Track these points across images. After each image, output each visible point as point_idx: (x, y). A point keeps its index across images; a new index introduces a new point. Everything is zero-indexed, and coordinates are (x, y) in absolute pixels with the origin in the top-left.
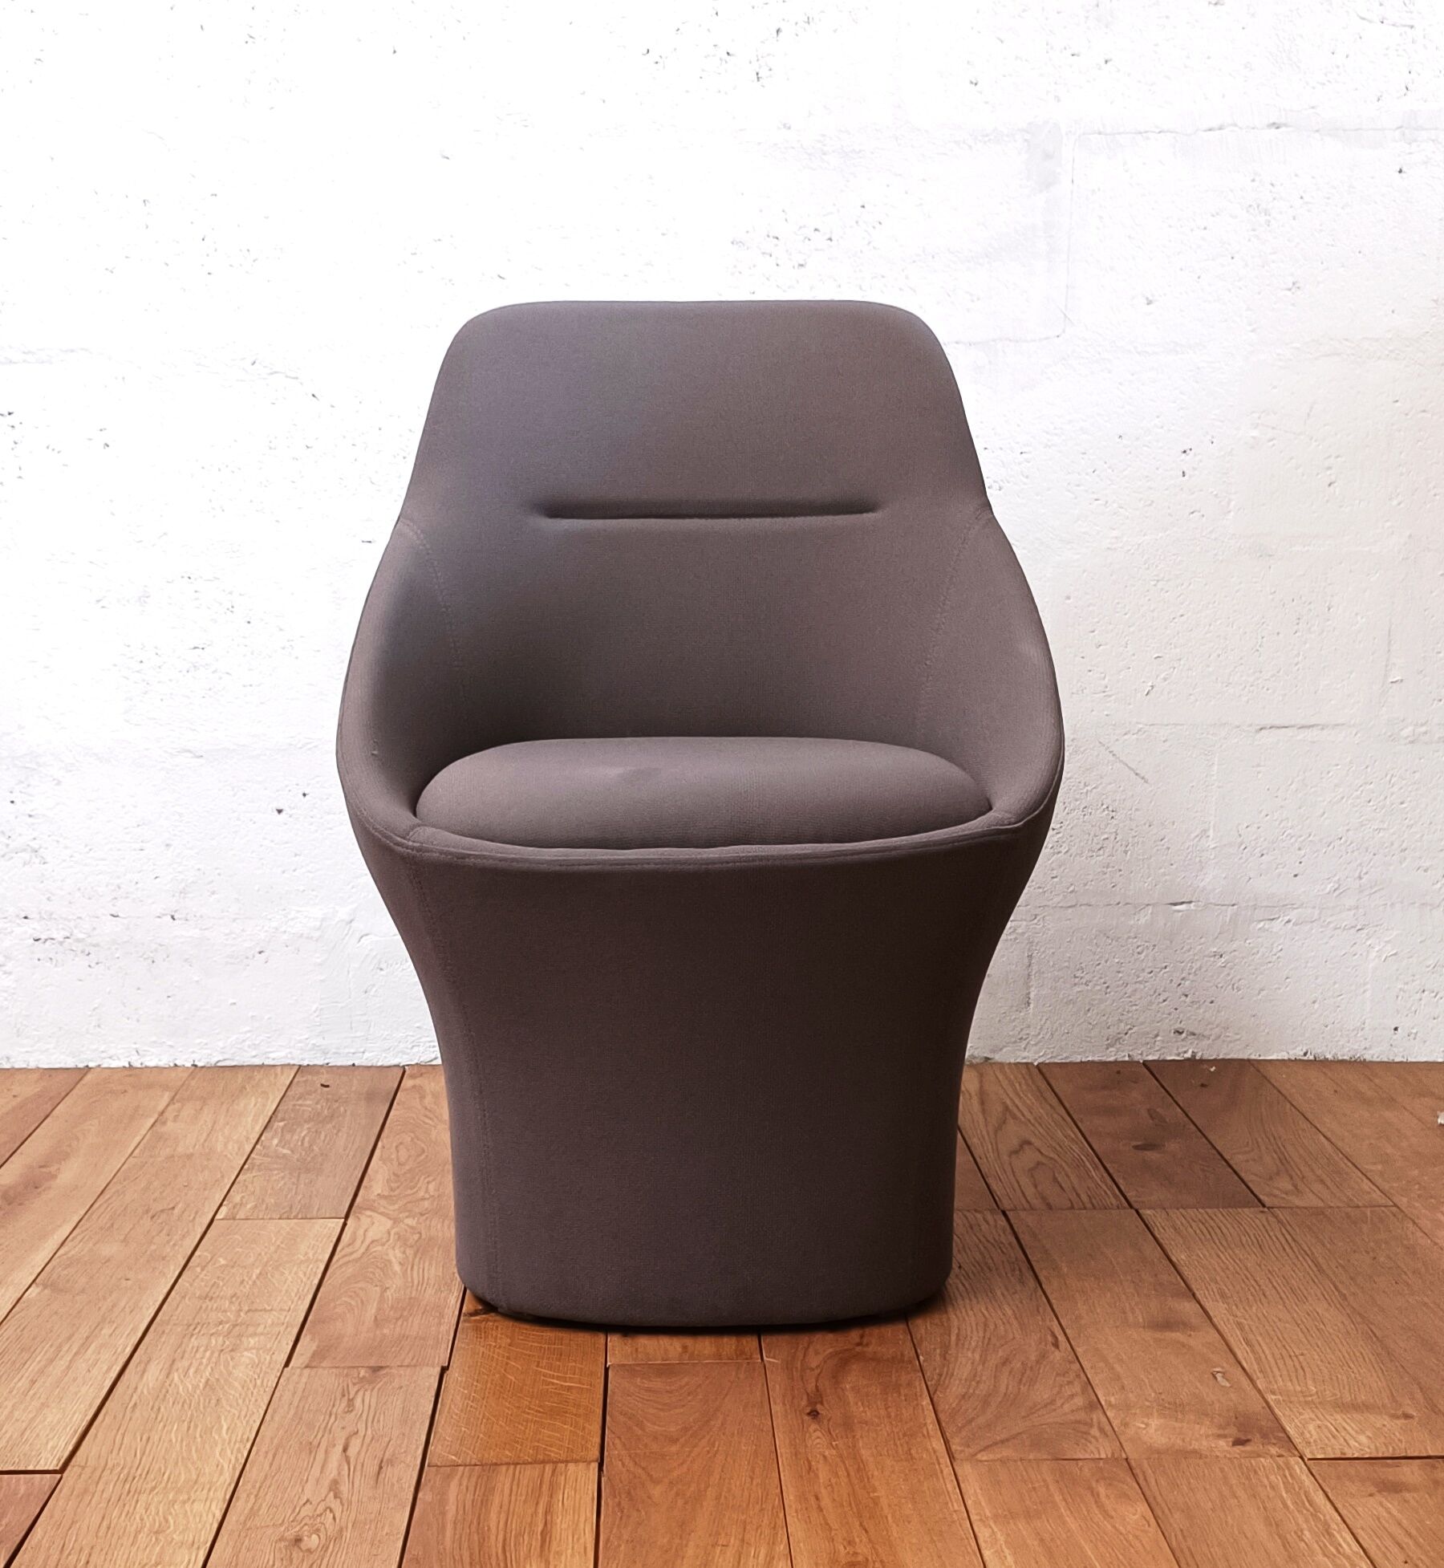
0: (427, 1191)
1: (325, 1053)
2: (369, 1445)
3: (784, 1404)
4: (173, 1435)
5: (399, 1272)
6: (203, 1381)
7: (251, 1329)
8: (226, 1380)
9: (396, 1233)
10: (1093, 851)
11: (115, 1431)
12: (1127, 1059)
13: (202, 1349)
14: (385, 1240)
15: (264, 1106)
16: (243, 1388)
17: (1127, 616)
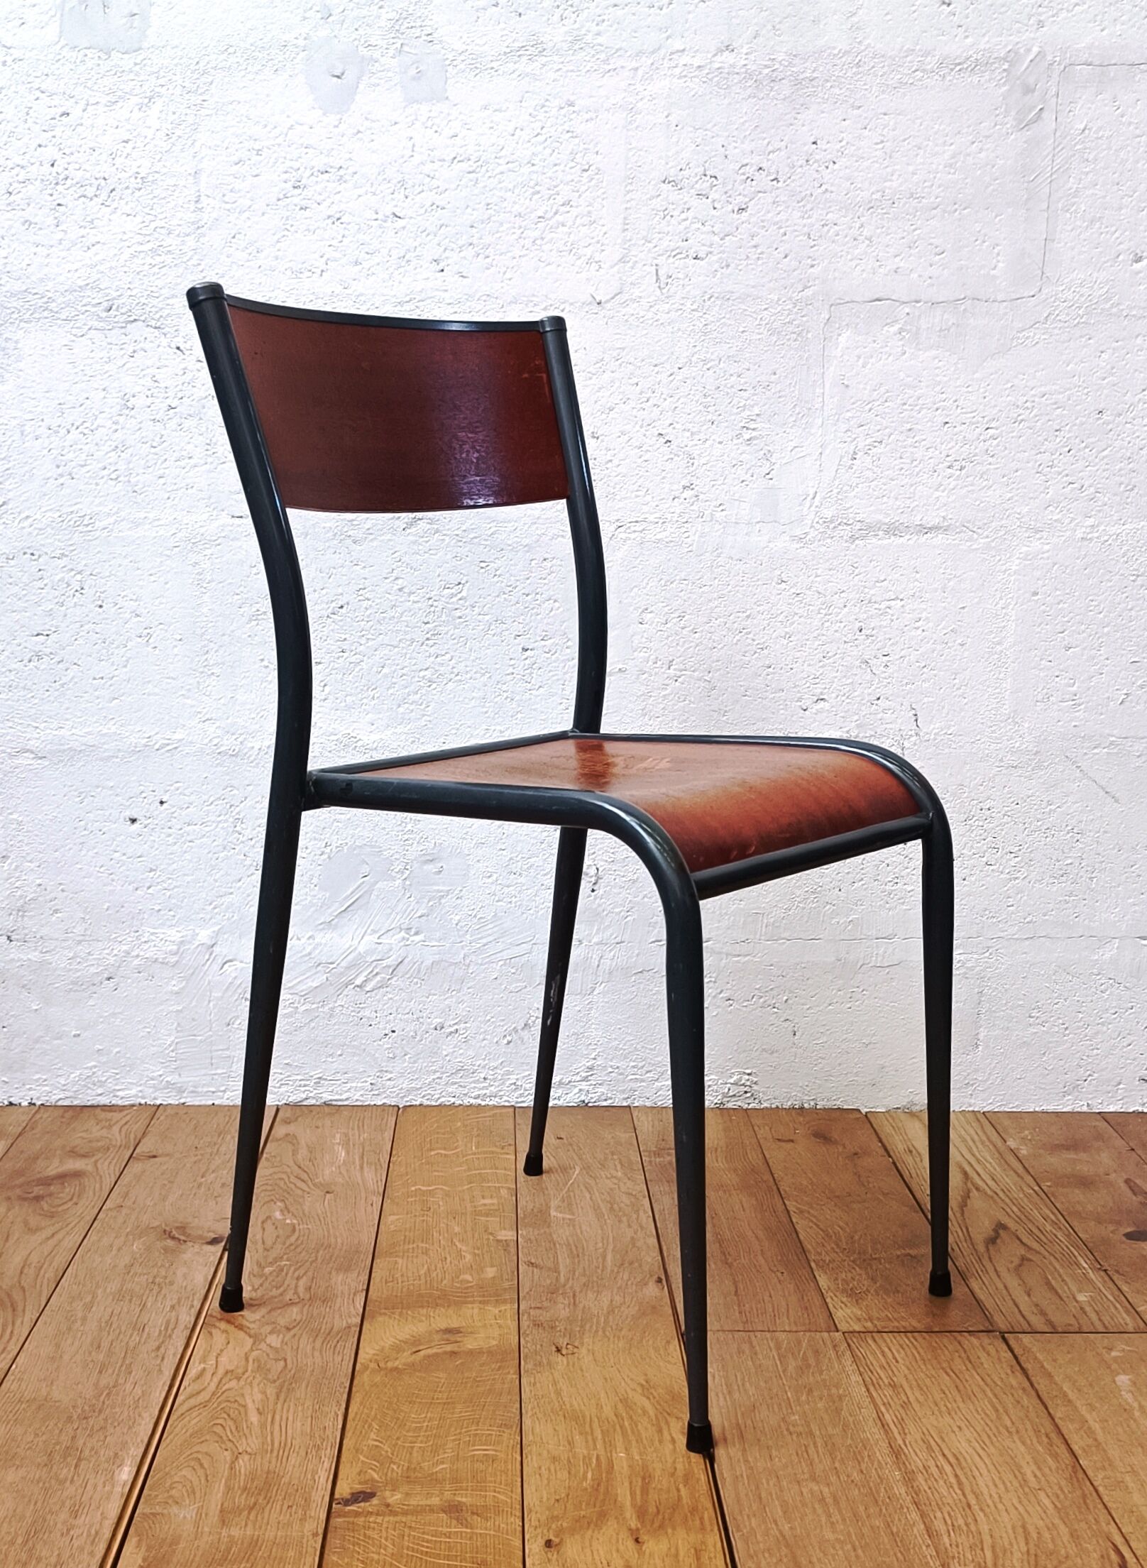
0: (296, 1293)
1: (181, 1091)
5: (256, 1423)
9: (256, 1360)
10: (1055, 878)
12: (1085, 1109)
14: (240, 1371)
17: (1101, 616)
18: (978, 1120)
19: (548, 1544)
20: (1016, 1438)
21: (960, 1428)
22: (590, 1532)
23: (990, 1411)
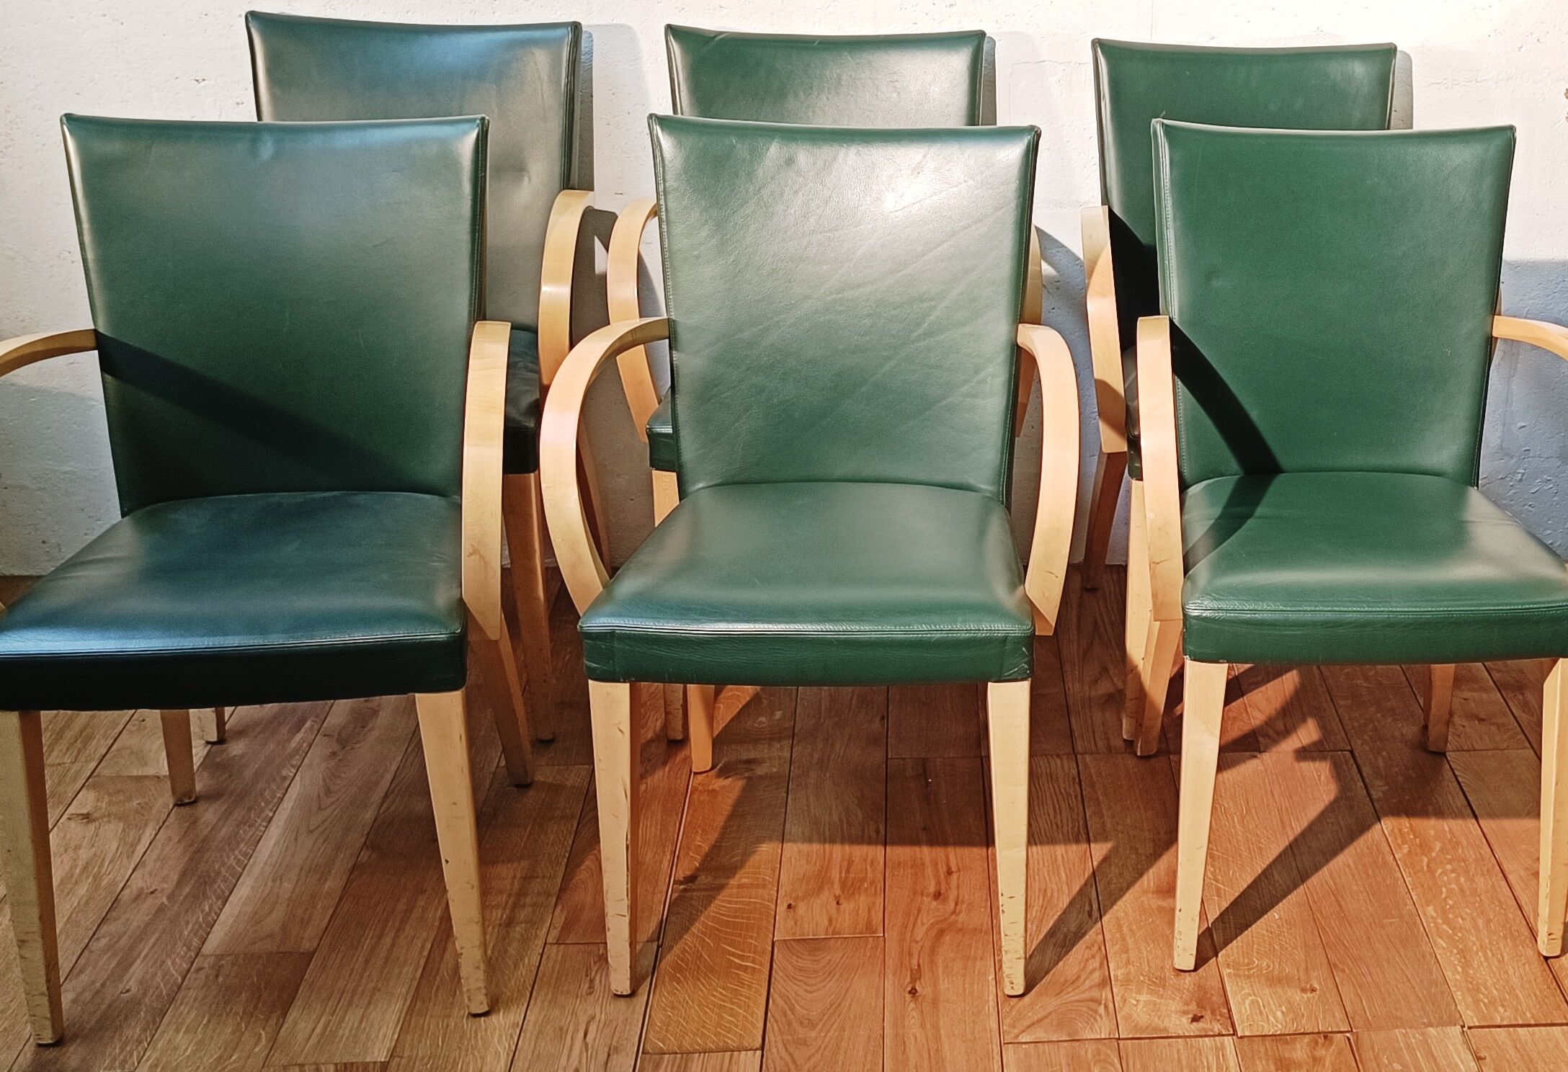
3: (894, 981)
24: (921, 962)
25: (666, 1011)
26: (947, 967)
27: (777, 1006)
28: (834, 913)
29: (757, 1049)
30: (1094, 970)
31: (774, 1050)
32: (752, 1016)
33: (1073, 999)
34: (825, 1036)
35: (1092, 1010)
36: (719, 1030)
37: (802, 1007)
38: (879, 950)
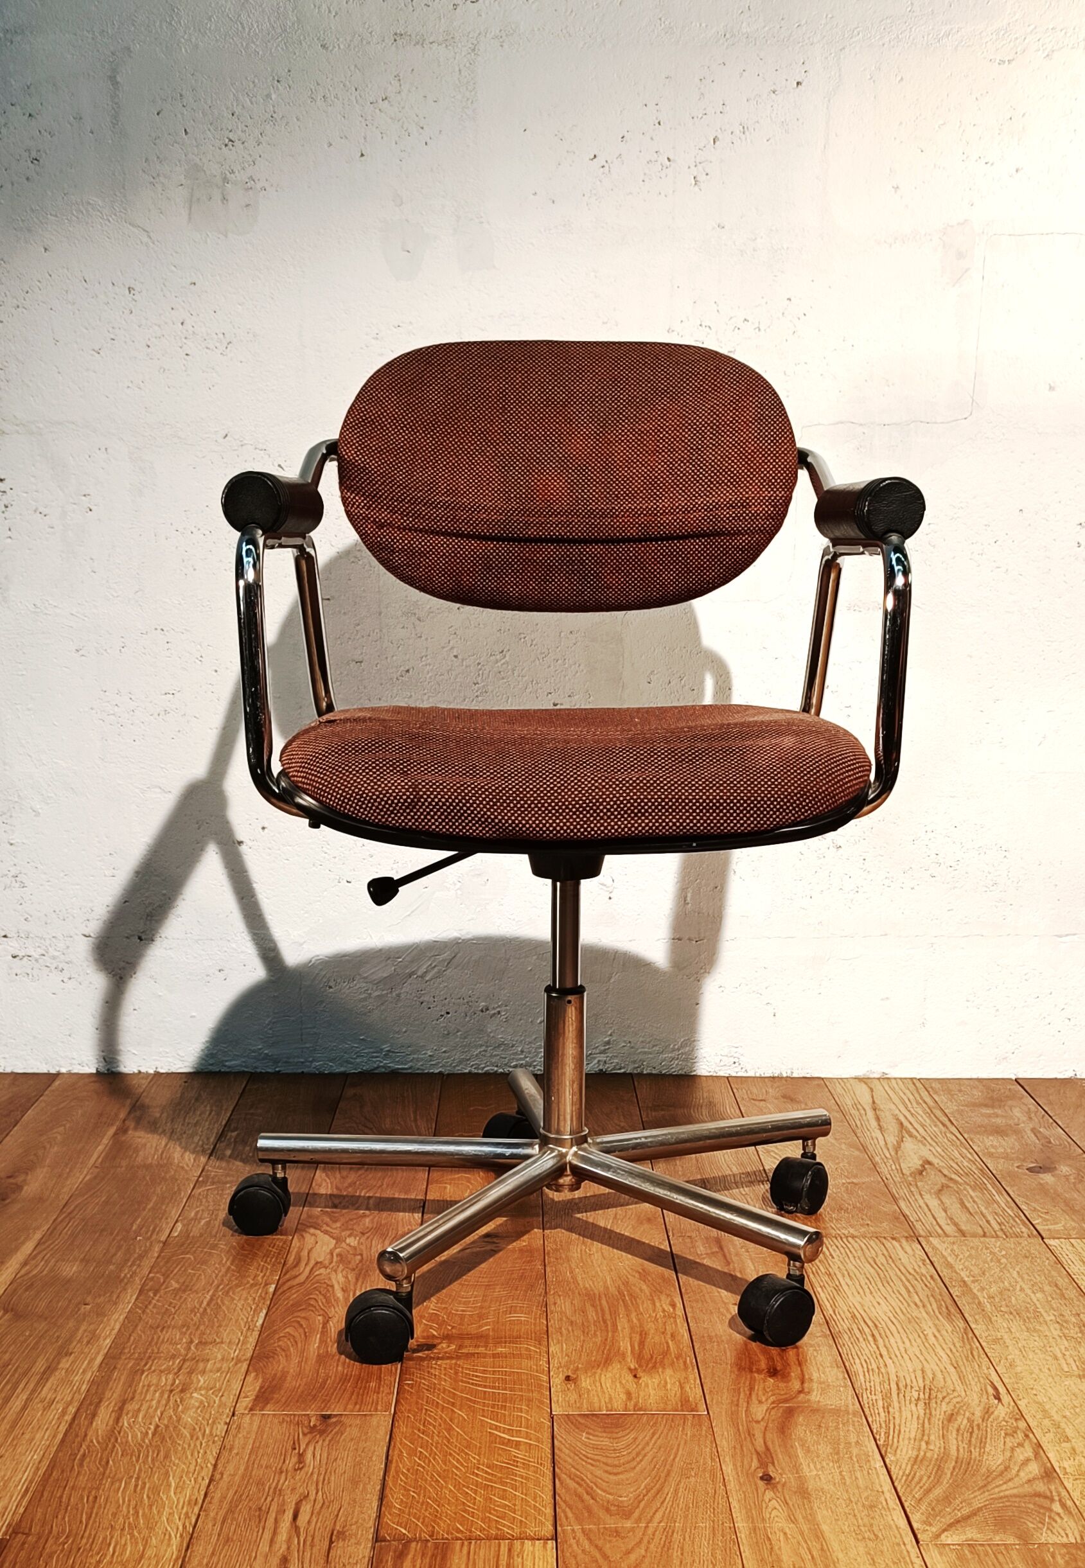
1: (276, 1062)
2: (319, 1513)
3: (735, 1465)
4: (120, 1494)
5: (341, 1298)
6: (152, 1427)
7: (201, 1365)
8: (175, 1427)
9: (339, 1255)
11: (60, 1490)
13: (152, 1388)
14: (327, 1262)
15: (218, 1114)
16: (192, 1437)
18: (914, 1084)
19: (568, 1378)
20: (922, 1309)
21: (879, 1303)
22: (599, 1371)
23: (903, 1291)
24: (770, 1444)
25: (405, 1489)
26: (808, 1451)
27: (568, 1489)
28: (632, 1386)
29: (548, 1539)
30: (1027, 1461)
31: (573, 1542)
32: (535, 1499)
33: (1007, 1493)
34: (647, 1527)
35: (1042, 1507)
36: (487, 1514)
37: (604, 1491)
38: (704, 1428)
